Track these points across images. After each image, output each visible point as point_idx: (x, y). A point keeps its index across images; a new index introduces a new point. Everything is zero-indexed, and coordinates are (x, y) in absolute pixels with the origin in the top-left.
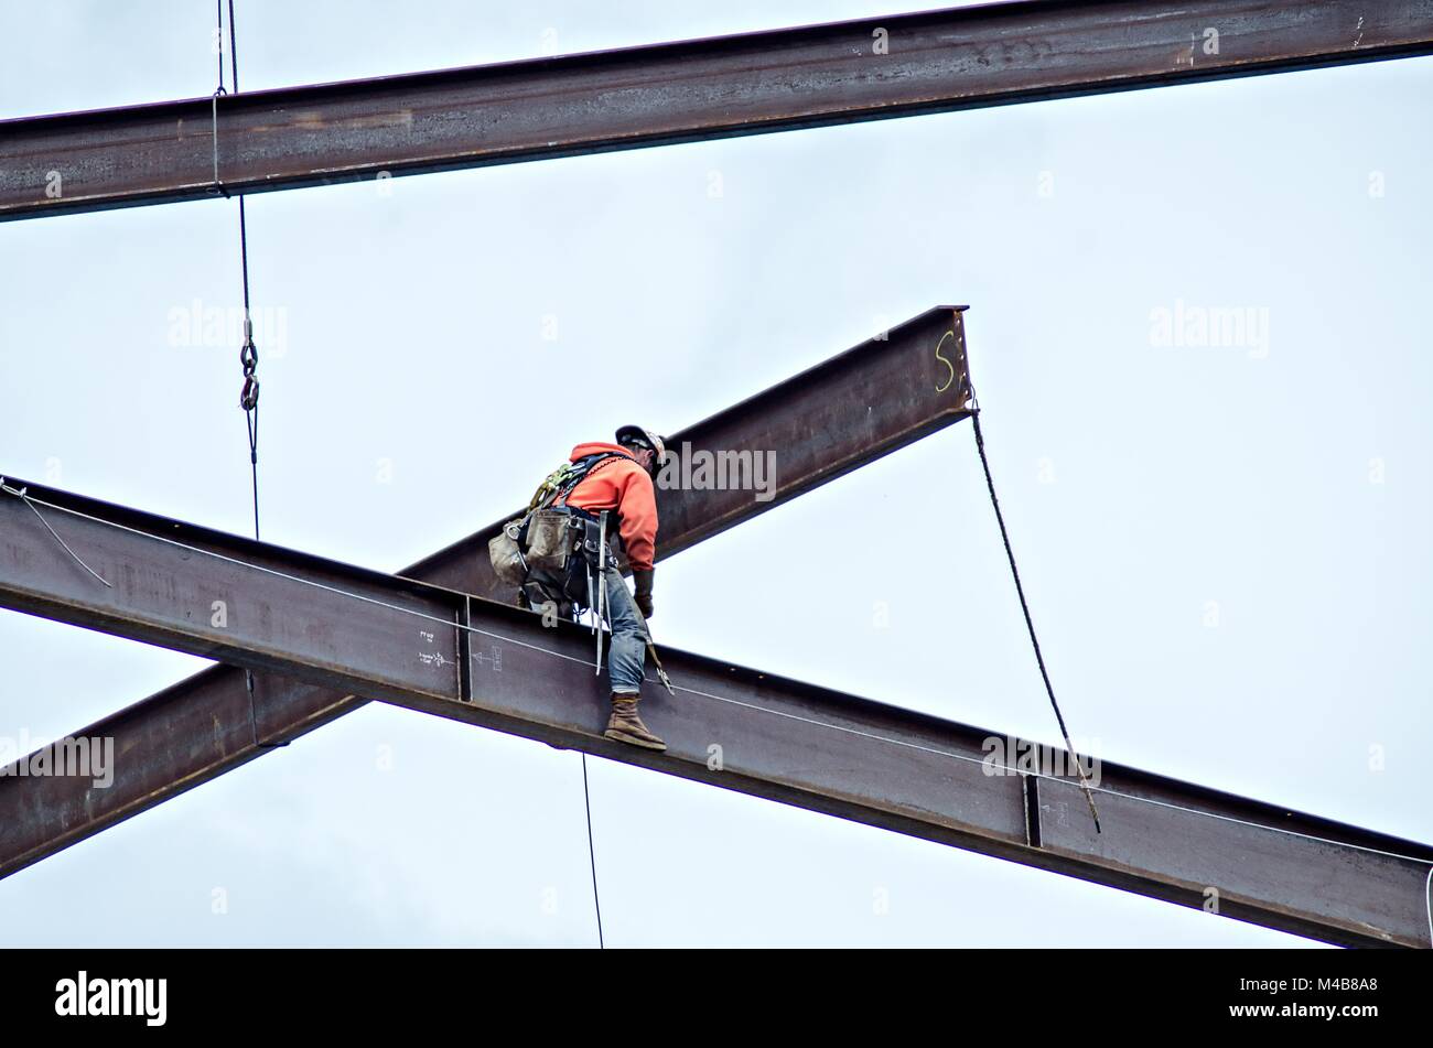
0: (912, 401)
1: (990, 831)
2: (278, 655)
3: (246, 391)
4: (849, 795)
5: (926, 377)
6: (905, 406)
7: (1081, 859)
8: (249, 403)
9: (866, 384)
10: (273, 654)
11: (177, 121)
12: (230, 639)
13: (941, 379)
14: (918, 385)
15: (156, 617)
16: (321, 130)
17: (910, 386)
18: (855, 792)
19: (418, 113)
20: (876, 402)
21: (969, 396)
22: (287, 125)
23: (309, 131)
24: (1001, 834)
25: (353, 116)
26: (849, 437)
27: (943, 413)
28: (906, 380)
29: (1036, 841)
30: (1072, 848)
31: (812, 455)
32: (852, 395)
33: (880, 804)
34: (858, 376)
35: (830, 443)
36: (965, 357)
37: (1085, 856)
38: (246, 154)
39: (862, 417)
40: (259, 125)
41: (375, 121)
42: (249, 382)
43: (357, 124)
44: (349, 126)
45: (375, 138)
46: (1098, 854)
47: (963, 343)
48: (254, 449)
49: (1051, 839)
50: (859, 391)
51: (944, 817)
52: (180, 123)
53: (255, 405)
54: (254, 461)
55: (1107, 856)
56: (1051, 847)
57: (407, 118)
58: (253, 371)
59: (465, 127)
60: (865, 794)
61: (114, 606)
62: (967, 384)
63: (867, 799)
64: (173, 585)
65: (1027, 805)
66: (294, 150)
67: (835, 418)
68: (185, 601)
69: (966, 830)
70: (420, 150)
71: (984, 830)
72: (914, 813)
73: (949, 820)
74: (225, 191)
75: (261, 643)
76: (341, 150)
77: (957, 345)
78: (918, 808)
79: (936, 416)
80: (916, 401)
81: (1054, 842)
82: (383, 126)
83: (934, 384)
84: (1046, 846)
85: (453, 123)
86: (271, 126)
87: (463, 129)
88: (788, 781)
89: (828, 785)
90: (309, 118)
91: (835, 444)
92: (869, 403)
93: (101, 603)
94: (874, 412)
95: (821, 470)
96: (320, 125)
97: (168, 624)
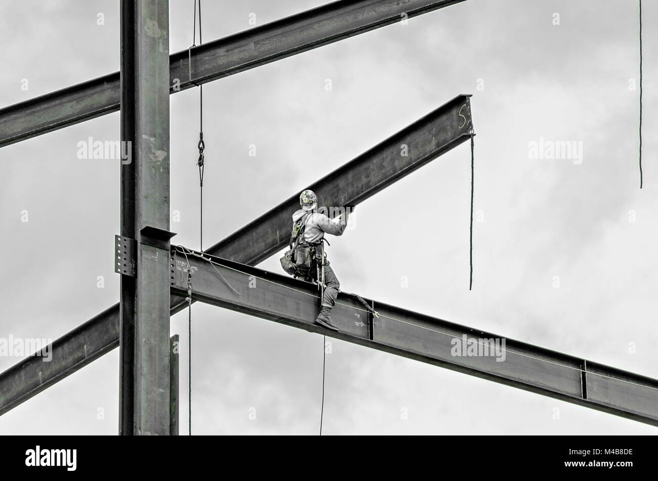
0: (450, 133)
1: (567, 392)
2: (303, 322)
3: (200, 159)
4: (515, 378)
5: (455, 123)
6: (447, 135)
7: (602, 404)
8: (201, 164)
9: (432, 129)
10: (301, 321)
11: (180, 61)
12: (285, 315)
13: (461, 123)
14: (452, 127)
15: (258, 307)
16: (225, 55)
17: (449, 127)
18: (517, 377)
19: (256, 43)
20: (435, 135)
21: (472, 129)
22: (214, 55)
23: (221, 56)
24: (572, 394)
25: (235, 48)
26: (425, 149)
27: (462, 135)
28: (448, 125)
29: (585, 397)
30: (599, 399)
31: (411, 159)
32: (427, 134)
33: (527, 382)
34: (429, 126)
35: (418, 153)
36: (470, 114)
37: (604, 403)
38: (202, 69)
39: (430, 142)
40: (206, 56)
41: (242, 49)
42: (201, 156)
43: (237, 50)
44: (234, 52)
45: (242, 55)
46: (609, 402)
47: (470, 109)
48: (201, 181)
49: (591, 396)
50: (430, 131)
51: (550, 387)
52: (181, 60)
53: (203, 164)
54: (201, 186)
55: (612, 403)
56: (591, 399)
57: (252, 45)
58: (202, 152)
59: (270, 46)
60: (521, 378)
61: (243, 302)
62: (471, 124)
63: (521, 380)
64: (264, 295)
65: (582, 383)
66: (217, 64)
67: (420, 143)
68: (269, 301)
69: (559, 392)
70: (257, 57)
71: (566, 392)
72: (539, 385)
73: (552, 388)
74: (195, 83)
75: (295, 317)
76: (231, 62)
77: (468, 110)
78: (541, 383)
79: (459, 137)
80: (451, 133)
81: (592, 397)
82: (244, 50)
83: (458, 125)
84: (589, 399)
85: (267, 45)
86: (209, 56)
87: (270, 47)
88: (491, 372)
89: (507, 374)
90: (221, 51)
91: (420, 153)
92: (433, 136)
93: (238, 301)
94: (435, 139)
95: (414, 163)
96: (225, 53)
97: (262, 310)
